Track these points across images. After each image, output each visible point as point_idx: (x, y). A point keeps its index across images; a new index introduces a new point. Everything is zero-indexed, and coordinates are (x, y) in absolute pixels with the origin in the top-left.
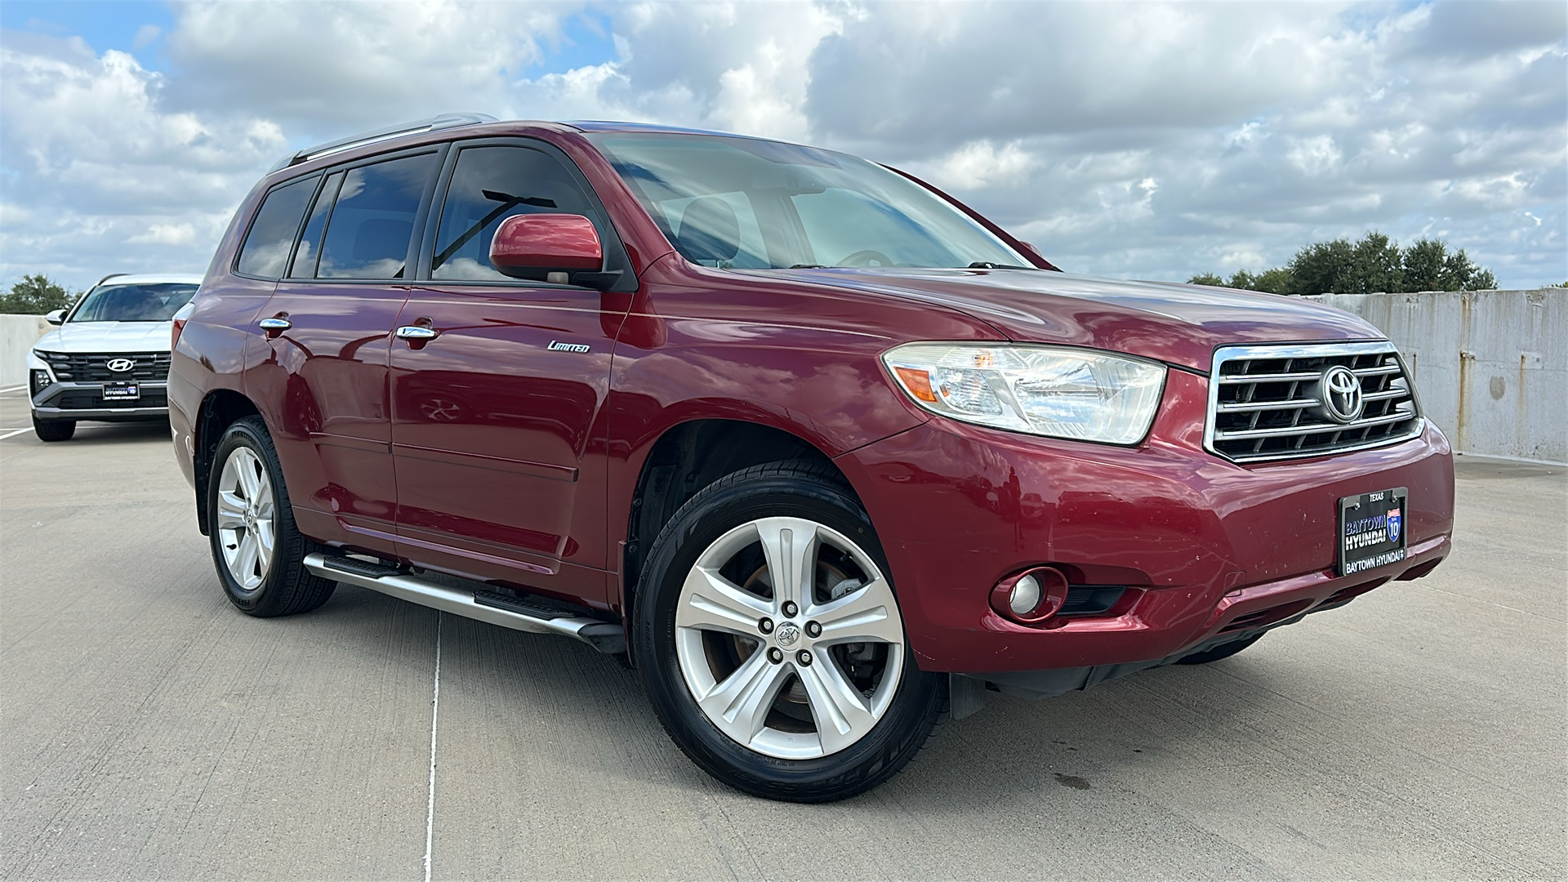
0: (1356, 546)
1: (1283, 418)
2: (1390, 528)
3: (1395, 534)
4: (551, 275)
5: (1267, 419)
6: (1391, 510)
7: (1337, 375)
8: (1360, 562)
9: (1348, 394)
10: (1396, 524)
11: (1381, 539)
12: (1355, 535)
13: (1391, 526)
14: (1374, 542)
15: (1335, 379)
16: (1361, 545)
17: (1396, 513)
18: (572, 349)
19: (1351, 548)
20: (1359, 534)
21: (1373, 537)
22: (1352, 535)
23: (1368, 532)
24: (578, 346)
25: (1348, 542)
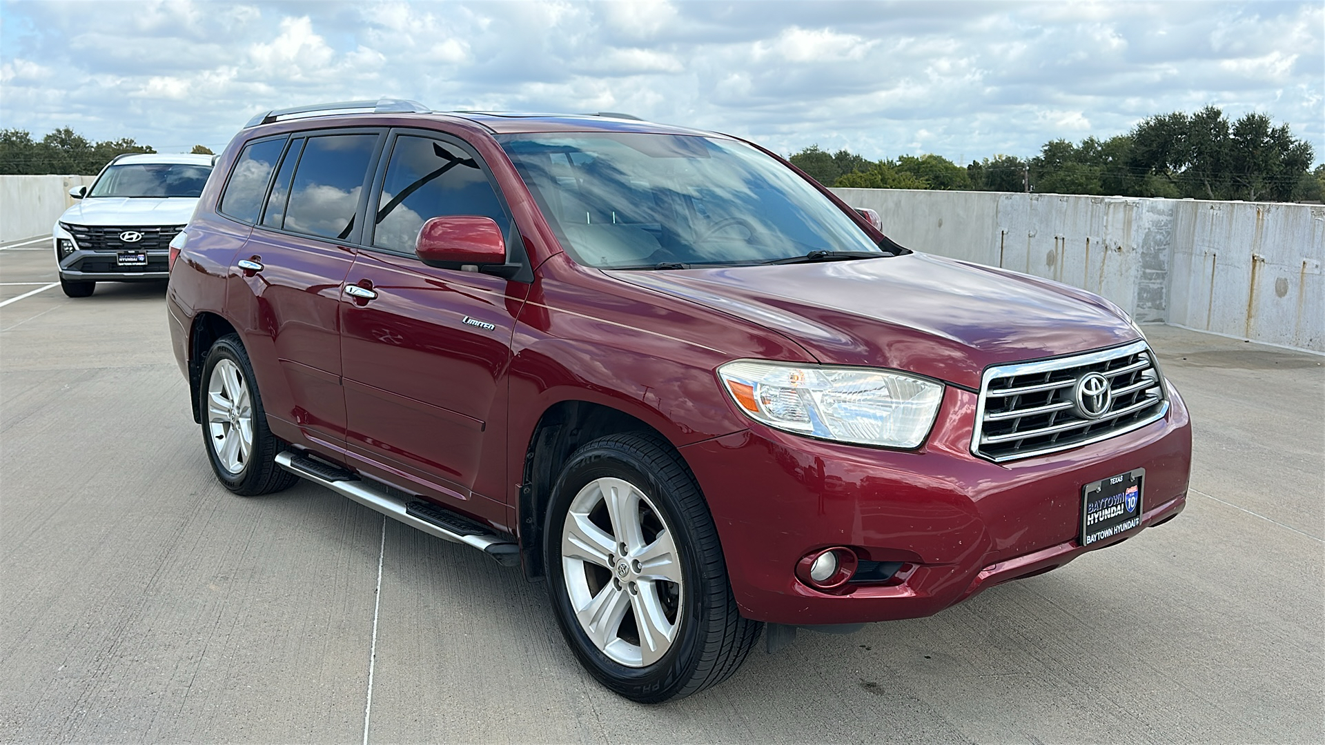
0: (1096, 521)
1: (1042, 420)
2: (1128, 502)
3: (1132, 506)
4: (464, 267)
5: (1027, 423)
6: (1130, 487)
7: (1090, 381)
8: (1099, 534)
9: (1098, 397)
10: (1133, 498)
11: (1120, 513)
12: (1096, 512)
13: (1129, 500)
14: (1113, 515)
15: (1088, 386)
16: (1101, 519)
17: (1134, 489)
18: (481, 326)
19: (1092, 522)
20: (1099, 511)
21: (1112, 511)
22: (1093, 513)
23: (1107, 508)
24: (486, 324)
25: (1089, 519)
